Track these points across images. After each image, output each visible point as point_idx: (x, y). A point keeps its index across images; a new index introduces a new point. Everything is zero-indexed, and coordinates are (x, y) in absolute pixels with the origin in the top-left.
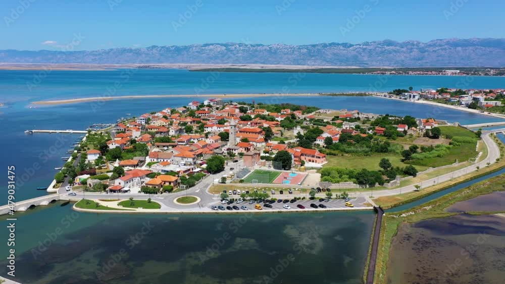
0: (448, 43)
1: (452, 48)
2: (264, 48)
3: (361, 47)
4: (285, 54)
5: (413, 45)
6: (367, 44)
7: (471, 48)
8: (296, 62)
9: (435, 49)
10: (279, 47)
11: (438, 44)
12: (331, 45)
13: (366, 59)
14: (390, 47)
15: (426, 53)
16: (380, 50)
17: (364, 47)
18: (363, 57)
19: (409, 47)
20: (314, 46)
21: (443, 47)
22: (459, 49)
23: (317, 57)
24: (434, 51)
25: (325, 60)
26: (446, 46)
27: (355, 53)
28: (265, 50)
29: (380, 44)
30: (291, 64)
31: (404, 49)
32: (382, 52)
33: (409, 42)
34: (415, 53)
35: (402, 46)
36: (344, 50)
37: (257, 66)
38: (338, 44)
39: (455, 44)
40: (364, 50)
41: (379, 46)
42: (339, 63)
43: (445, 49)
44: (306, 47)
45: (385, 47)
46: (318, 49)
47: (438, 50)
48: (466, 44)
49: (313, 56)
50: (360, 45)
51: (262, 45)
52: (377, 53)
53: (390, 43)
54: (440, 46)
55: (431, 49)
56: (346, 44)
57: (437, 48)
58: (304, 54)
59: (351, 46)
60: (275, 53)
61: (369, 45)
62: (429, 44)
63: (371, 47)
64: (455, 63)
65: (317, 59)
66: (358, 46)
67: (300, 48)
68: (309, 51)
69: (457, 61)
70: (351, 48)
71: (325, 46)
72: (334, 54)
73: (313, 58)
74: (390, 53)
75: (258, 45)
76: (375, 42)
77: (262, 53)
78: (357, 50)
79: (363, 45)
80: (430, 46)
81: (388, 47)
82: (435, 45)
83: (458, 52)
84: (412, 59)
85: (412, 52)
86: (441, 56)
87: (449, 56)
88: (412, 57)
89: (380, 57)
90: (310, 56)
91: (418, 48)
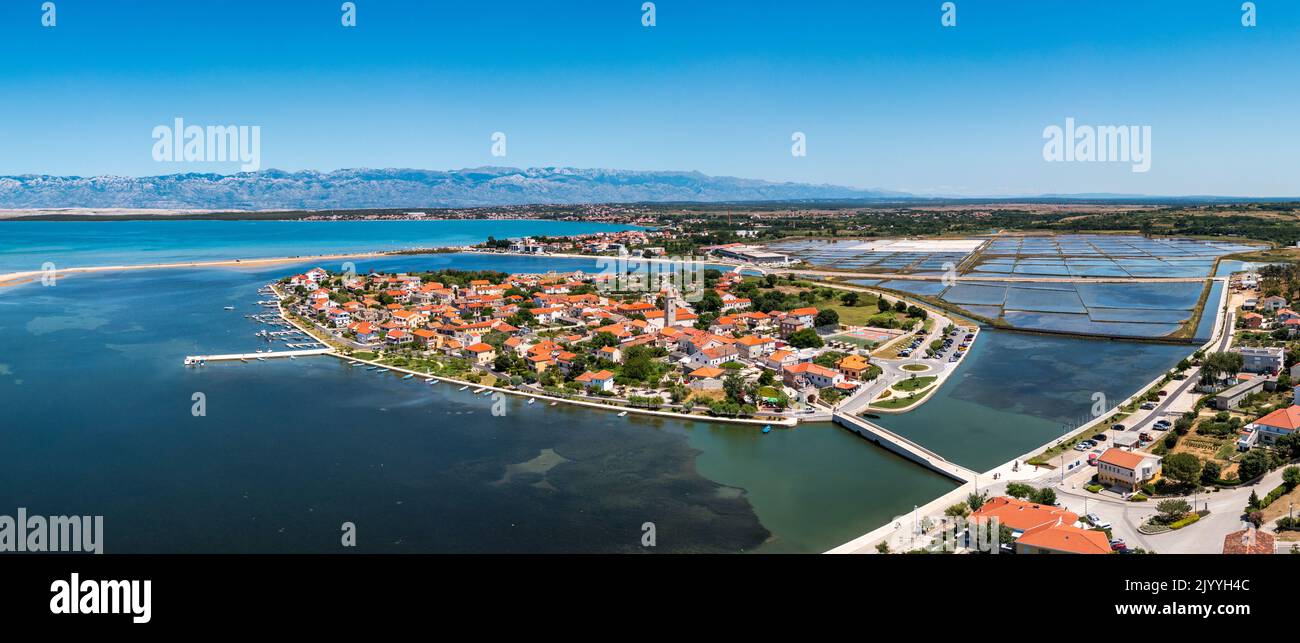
0: (357, 174)
1: (365, 181)
2: (84, 182)
3: (236, 178)
4: (119, 191)
5: (310, 176)
6: (244, 175)
7: (389, 181)
8: (137, 203)
9: (342, 183)
10: (107, 180)
12: (188, 176)
13: (246, 197)
14: (280, 179)
15: (332, 189)
16: (265, 183)
17: (241, 179)
18: (241, 194)
19: (306, 179)
20: (162, 178)
21: (353, 180)
22: (374, 182)
23: (171, 196)
24: (341, 185)
25: (184, 200)
26: (356, 179)
27: (228, 189)
28: (86, 184)
29: (263, 175)
30: (129, 207)
31: (300, 183)
32: (269, 187)
33: (304, 172)
34: (316, 188)
35: (297, 177)
36: (211, 184)
37: (89, 211)
38: (200, 176)
39: (368, 176)
40: (241, 183)
42: (206, 205)
43: (356, 183)
44: (152, 180)
45: (272, 179)
46: (171, 184)
47: (346, 184)
48: (381, 176)
49: (164, 194)
50: (234, 177)
51: (78, 177)
52: (261, 189)
53: (277, 174)
54: (347, 178)
55: (336, 183)
56: (213, 175)
57: (345, 181)
58: (149, 191)
59: (220, 177)
60: (102, 189)
61: (247, 177)
62: (332, 175)
63: (251, 180)
64: (372, 202)
65: (171, 199)
66: (231, 178)
67: (141, 181)
68: (157, 187)
70: (220, 181)
71: (180, 178)
72: (195, 191)
73: (165, 197)
74: (280, 188)
75: (74, 178)
76: (254, 172)
77: (80, 191)
78: (230, 184)
79: (239, 177)
80: (334, 178)
81: (276, 181)
82: (339, 177)
83: (374, 187)
84: (314, 198)
85: (311, 187)
86: (352, 192)
87: (364, 193)
88: (313, 194)
89: (267, 195)
90: (159, 193)
91: (319, 181)
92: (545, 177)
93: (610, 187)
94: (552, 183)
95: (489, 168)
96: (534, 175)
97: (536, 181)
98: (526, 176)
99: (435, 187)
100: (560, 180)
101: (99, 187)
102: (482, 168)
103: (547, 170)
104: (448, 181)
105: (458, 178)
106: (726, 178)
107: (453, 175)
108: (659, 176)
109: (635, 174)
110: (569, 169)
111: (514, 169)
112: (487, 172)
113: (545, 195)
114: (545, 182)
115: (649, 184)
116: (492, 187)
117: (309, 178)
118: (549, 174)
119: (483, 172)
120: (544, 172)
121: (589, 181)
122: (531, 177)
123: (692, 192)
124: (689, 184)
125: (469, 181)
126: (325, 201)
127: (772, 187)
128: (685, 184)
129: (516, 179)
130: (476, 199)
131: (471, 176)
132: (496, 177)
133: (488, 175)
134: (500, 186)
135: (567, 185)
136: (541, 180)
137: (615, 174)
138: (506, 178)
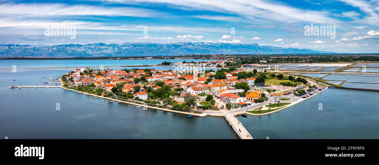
0: (132, 45)
1: (135, 48)
2: (31, 47)
3: (87, 46)
4: (44, 51)
5: (114, 45)
6: (90, 45)
7: (143, 47)
9: (126, 48)
10: (40, 46)
11: (127, 45)
12: (70, 45)
14: (103, 47)
15: (122, 50)
16: (98, 48)
17: (89, 46)
18: (89, 52)
20: (60, 46)
21: (130, 47)
22: (138, 48)
23: (63, 52)
24: (126, 49)
26: (131, 46)
27: (84, 50)
28: (32, 48)
31: (111, 48)
33: (112, 44)
35: (109, 46)
36: (78, 48)
38: (74, 45)
40: (89, 48)
41: (97, 46)
44: (56, 46)
45: (100, 46)
46: (63, 48)
47: (128, 48)
48: (140, 45)
49: (61, 52)
50: (86, 46)
51: (30, 45)
52: (96, 50)
53: (102, 44)
55: (124, 48)
56: (79, 45)
57: (127, 47)
58: (55, 51)
59: (82, 46)
60: (38, 50)
61: (91, 46)
62: (122, 45)
63: (93, 47)
65: (63, 54)
66: (85, 46)
67: (52, 47)
68: (58, 49)
69: (138, 54)
70: (81, 47)
71: (67, 46)
72: (72, 50)
73: (61, 53)
74: (103, 50)
76: (94, 44)
78: (85, 48)
79: (88, 46)
81: (102, 47)
82: (125, 46)
83: (137, 49)
84: (116, 53)
85: (114, 49)
86: (130, 51)
87: (134, 52)
88: (115, 52)
89: (98, 52)
90: (59, 51)
91: (118, 47)
92: (200, 46)
93: (224, 50)
94: (203, 48)
95: (180, 43)
96: (197, 45)
97: (197, 47)
98: (194, 46)
99: (160, 49)
100: (206, 47)
101: (37, 49)
102: (178, 43)
103: (202, 43)
104: (165, 47)
105: (169, 46)
106: (267, 47)
107: (167, 45)
108: (242, 45)
109: (234, 45)
110: (210, 43)
111: (189, 43)
112: (179, 44)
113: (200, 52)
114: (201, 48)
115: (238, 48)
116: (181, 49)
117: (113, 46)
118: (203, 45)
119: (178, 44)
120: (200, 44)
121: (217, 47)
122: (196, 46)
123: (254, 51)
124: (253, 48)
125: (173, 47)
126: (119, 55)
127: (284, 49)
128: (252, 48)
129: (190, 47)
130: (175, 53)
131: (174, 45)
132: (183, 46)
133: (180, 45)
134: (184, 49)
135: (208, 49)
136: (199, 47)
137: (226, 45)
138: (186, 46)
